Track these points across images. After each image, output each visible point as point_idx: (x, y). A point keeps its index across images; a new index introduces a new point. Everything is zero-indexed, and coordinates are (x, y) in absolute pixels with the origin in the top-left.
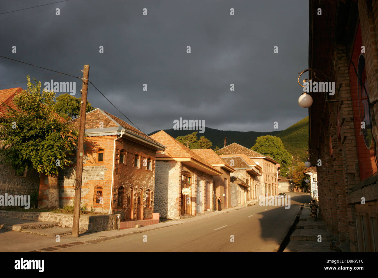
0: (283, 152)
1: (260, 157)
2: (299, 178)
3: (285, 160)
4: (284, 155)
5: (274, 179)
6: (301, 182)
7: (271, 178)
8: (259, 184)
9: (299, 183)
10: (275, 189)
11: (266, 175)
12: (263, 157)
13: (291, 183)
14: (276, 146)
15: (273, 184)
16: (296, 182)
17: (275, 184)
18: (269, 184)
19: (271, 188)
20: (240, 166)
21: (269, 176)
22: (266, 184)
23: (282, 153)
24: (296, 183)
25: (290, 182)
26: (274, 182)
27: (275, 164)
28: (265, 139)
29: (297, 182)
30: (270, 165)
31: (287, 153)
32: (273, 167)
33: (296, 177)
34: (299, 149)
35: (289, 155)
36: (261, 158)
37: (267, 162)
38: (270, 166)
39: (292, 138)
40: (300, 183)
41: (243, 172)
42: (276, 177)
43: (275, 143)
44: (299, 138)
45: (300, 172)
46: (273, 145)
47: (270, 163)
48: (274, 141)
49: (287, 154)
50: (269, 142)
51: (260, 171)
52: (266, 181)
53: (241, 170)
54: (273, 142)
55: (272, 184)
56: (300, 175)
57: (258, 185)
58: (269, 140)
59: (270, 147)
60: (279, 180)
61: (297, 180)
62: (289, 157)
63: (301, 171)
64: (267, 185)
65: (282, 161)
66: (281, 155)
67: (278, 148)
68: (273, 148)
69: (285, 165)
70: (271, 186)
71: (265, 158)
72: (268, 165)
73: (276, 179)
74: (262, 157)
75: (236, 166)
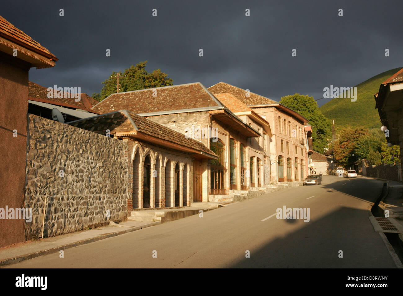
0: (320, 117)
1: (267, 103)
2: (344, 153)
3: (322, 129)
4: (320, 121)
5: (299, 150)
6: (347, 158)
7: (292, 148)
8: (261, 157)
9: (344, 160)
10: (302, 169)
11: (282, 141)
12: (274, 103)
13: (332, 162)
14: (308, 109)
15: (296, 158)
16: (339, 158)
17: (302, 160)
18: (289, 159)
19: (293, 166)
20: (195, 105)
21: (287, 143)
22: (280, 157)
23: (317, 118)
24: (340, 161)
25: (329, 160)
26: (299, 155)
27: (302, 122)
28: (292, 99)
29: (341, 159)
30: (289, 122)
31: (325, 118)
32: (298, 127)
33: (339, 150)
34: (340, 126)
35: (327, 121)
36: (269, 105)
37: (283, 116)
38: (291, 124)
39: (332, 113)
40: (346, 160)
41: (201, 119)
42: (302, 146)
43: (307, 105)
44: (340, 113)
45: (345, 143)
46: (304, 108)
47: (291, 119)
48: (305, 101)
49: (325, 120)
50: (297, 103)
51: (264, 129)
52: (282, 151)
53: (195, 114)
54: (304, 104)
55: (294, 159)
56: (345, 147)
57: (258, 158)
58: (298, 101)
59: (300, 111)
60: (310, 153)
61: (342, 154)
62: (328, 125)
63: (347, 141)
64: (284, 160)
65: (318, 130)
66: (316, 122)
67: (311, 111)
68: (303, 111)
69: (322, 135)
70: (293, 161)
71: (278, 105)
72: (286, 122)
73: (304, 150)
74: (272, 103)
75: (186, 104)
